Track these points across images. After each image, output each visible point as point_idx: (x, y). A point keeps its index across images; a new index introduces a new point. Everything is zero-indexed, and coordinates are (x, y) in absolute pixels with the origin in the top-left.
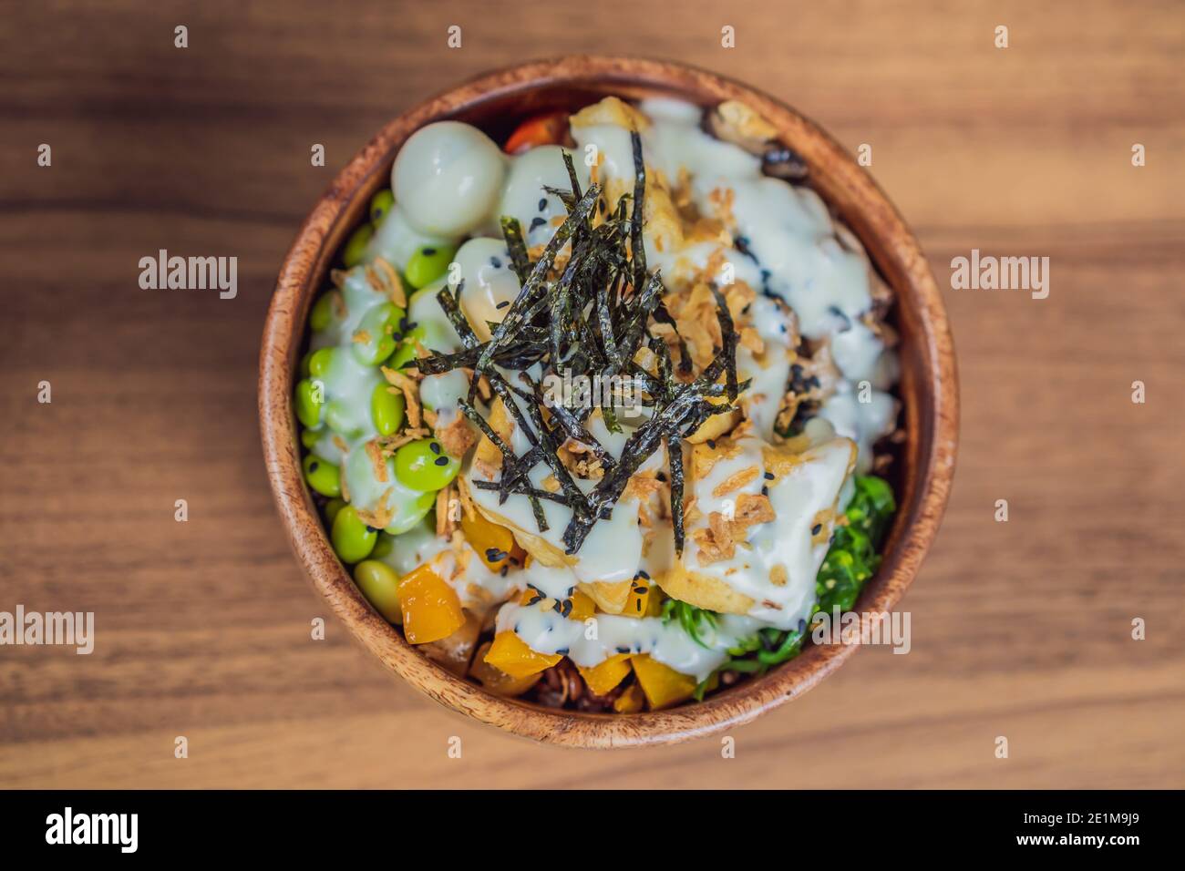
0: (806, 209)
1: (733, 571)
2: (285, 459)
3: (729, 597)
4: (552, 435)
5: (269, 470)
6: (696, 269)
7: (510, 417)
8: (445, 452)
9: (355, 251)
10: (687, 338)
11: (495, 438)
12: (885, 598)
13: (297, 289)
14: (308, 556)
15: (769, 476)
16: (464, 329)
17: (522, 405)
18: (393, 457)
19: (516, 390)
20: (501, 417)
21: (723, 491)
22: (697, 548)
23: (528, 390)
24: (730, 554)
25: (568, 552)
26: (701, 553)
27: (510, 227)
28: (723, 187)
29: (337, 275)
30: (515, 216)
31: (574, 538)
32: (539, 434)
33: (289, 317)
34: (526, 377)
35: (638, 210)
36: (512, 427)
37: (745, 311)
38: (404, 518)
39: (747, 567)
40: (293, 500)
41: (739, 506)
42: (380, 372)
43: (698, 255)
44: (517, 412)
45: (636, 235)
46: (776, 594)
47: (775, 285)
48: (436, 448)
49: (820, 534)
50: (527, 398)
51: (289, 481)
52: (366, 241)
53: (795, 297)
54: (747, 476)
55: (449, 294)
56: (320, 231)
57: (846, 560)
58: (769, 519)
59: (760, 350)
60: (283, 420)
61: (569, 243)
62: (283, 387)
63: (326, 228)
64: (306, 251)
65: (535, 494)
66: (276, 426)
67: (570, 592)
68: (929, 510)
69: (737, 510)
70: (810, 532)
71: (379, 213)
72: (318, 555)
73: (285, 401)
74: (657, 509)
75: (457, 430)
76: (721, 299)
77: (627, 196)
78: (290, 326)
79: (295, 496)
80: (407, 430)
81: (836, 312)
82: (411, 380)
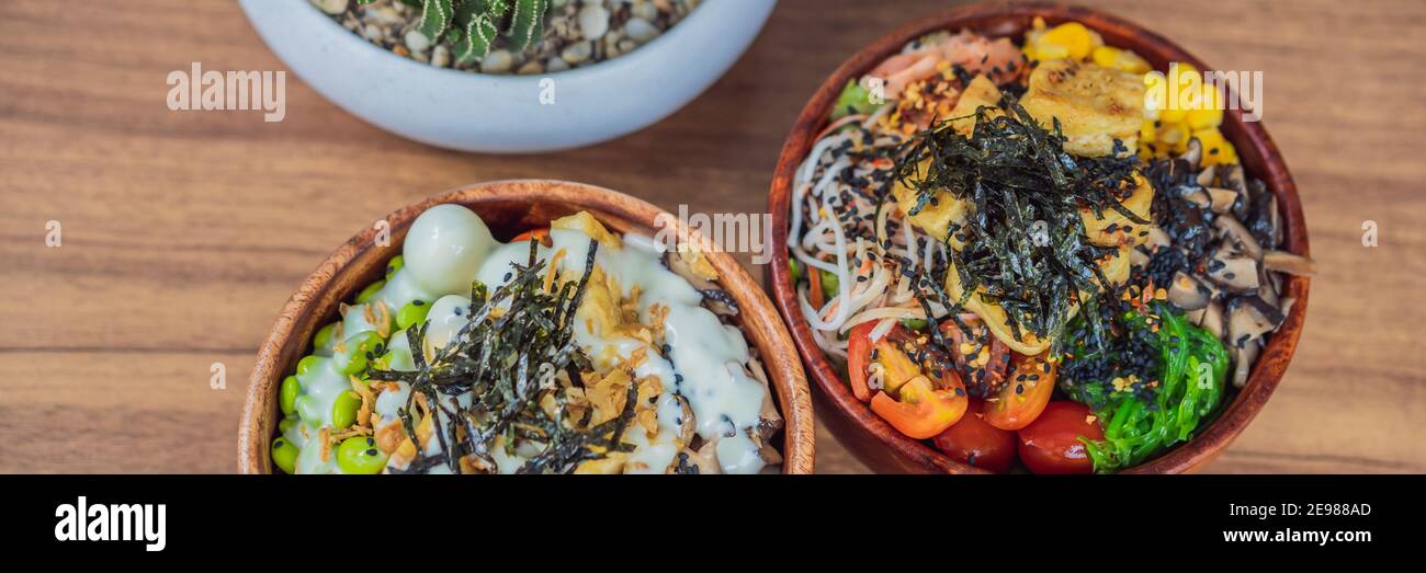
0: (728, 341)
2: (254, 426)
4: (460, 446)
5: (240, 432)
6: (620, 358)
7: (432, 428)
8: (377, 446)
9: (366, 295)
10: (596, 406)
11: (415, 440)
13: (304, 304)
16: (418, 357)
17: (444, 419)
18: (337, 444)
19: (444, 409)
20: (425, 428)
23: (453, 410)
27: (479, 289)
28: (662, 304)
29: (344, 307)
30: (485, 283)
32: (449, 442)
33: (291, 322)
34: (455, 402)
35: (579, 294)
36: (431, 434)
37: (653, 400)
40: (250, 457)
42: (349, 380)
43: (625, 347)
44: (438, 424)
45: (571, 312)
47: (685, 388)
48: (371, 442)
50: (450, 416)
52: (377, 290)
53: (698, 400)
55: (416, 330)
56: (336, 265)
59: (654, 431)
60: (262, 398)
62: (269, 373)
63: (341, 265)
64: (320, 278)
71: (392, 268)
73: (268, 384)
75: (391, 432)
76: (636, 386)
77: (572, 283)
78: (289, 329)
80: (354, 426)
81: (727, 419)
82: (371, 389)
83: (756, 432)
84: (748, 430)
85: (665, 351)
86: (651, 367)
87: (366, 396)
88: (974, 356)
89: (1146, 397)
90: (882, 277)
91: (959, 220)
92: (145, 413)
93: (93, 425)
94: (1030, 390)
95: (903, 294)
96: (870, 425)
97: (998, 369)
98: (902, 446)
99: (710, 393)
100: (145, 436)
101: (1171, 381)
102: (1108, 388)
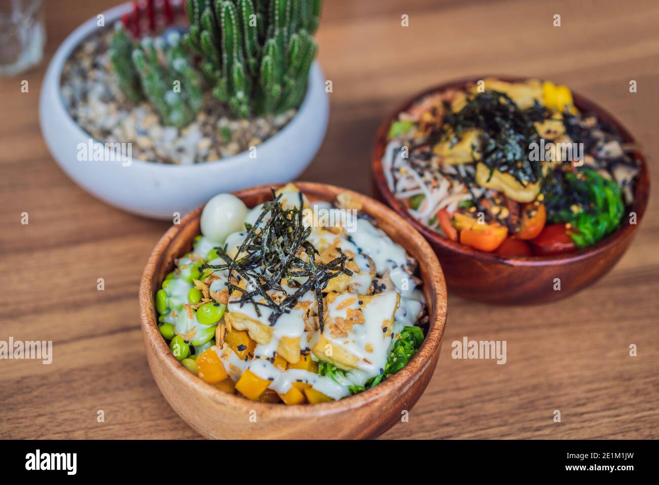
1: (347, 342)
3: (347, 357)
8: (218, 302)
11: (240, 290)
12: (419, 358)
14: (156, 345)
15: (361, 303)
17: (252, 278)
18: (196, 310)
19: (250, 275)
20: (243, 284)
21: (340, 308)
22: (331, 330)
24: (346, 335)
25: (271, 325)
26: (332, 333)
27: (248, 225)
29: (177, 261)
31: (273, 319)
32: (258, 286)
34: (254, 271)
36: (247, 285)
37: (352, 259)
38: (200, 337)
39: (354, 342)
41: (348, 315)
44: (249, 281)
46: (369, 356)
47: (364, 252)
48: (214, 301)
49: (387, 332)
51: (150, 319)
53: (373, 256)
54: (350, 302)
55: (221, 250)
57: (401, 350)
58: (362, 322)
59: (358, 270)
60: (149, 299)
61: (270, 212)
65: (256, 304)
66: (145, 300)
67: (274, 353)
68: (436, 327)
69: (347, 316)
70: (382, 331)
72: (160, 344)
73: (150, 292)
74: (314, 326)
75: (224, 294)
79: (152, 324)
80: (203, 299)
81: (390, 261)
82: (206, 284)
83: (406, 268)
84: (402, 267)
85: (349, 239)
86: (345, 246)
87: (205, 288)
88: (500, 213)
89: (590, 212)
90: (444, 184)
91: (476, 143)
92: (72, 370)
93: (45, 382)
94: (535, 216)
95: (458, 187)
96: (461, 251)
97: (514, 214)
98: (482, 256)
99: (378, 252)
100: (74, 381)
101: (600, 201)
102: (571, 212)
